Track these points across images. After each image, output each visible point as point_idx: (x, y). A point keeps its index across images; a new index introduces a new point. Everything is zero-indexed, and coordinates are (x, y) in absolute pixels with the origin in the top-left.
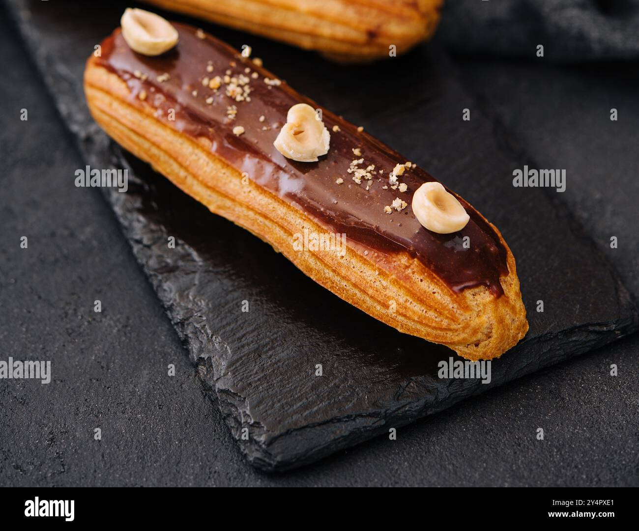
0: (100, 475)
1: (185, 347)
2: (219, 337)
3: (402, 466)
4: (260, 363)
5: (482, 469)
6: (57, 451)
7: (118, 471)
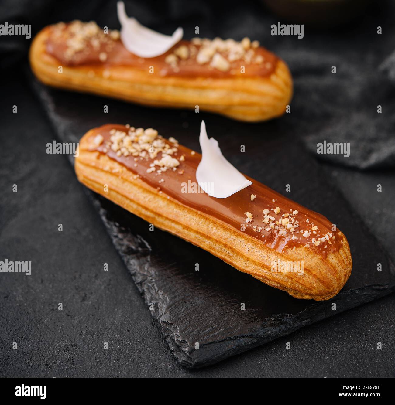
0: (94, 370)
1: (143, 297)
2: (162, 292)
3: (266, 365)
4: (185, 306)
5: (312, 368)
6: (70, 356)
7: (104, 368)
